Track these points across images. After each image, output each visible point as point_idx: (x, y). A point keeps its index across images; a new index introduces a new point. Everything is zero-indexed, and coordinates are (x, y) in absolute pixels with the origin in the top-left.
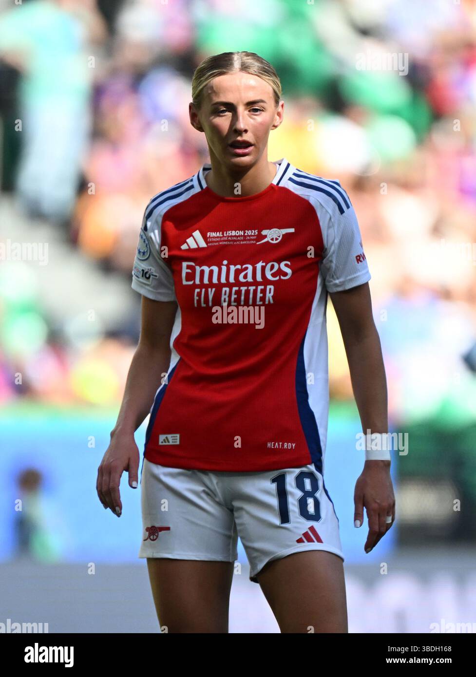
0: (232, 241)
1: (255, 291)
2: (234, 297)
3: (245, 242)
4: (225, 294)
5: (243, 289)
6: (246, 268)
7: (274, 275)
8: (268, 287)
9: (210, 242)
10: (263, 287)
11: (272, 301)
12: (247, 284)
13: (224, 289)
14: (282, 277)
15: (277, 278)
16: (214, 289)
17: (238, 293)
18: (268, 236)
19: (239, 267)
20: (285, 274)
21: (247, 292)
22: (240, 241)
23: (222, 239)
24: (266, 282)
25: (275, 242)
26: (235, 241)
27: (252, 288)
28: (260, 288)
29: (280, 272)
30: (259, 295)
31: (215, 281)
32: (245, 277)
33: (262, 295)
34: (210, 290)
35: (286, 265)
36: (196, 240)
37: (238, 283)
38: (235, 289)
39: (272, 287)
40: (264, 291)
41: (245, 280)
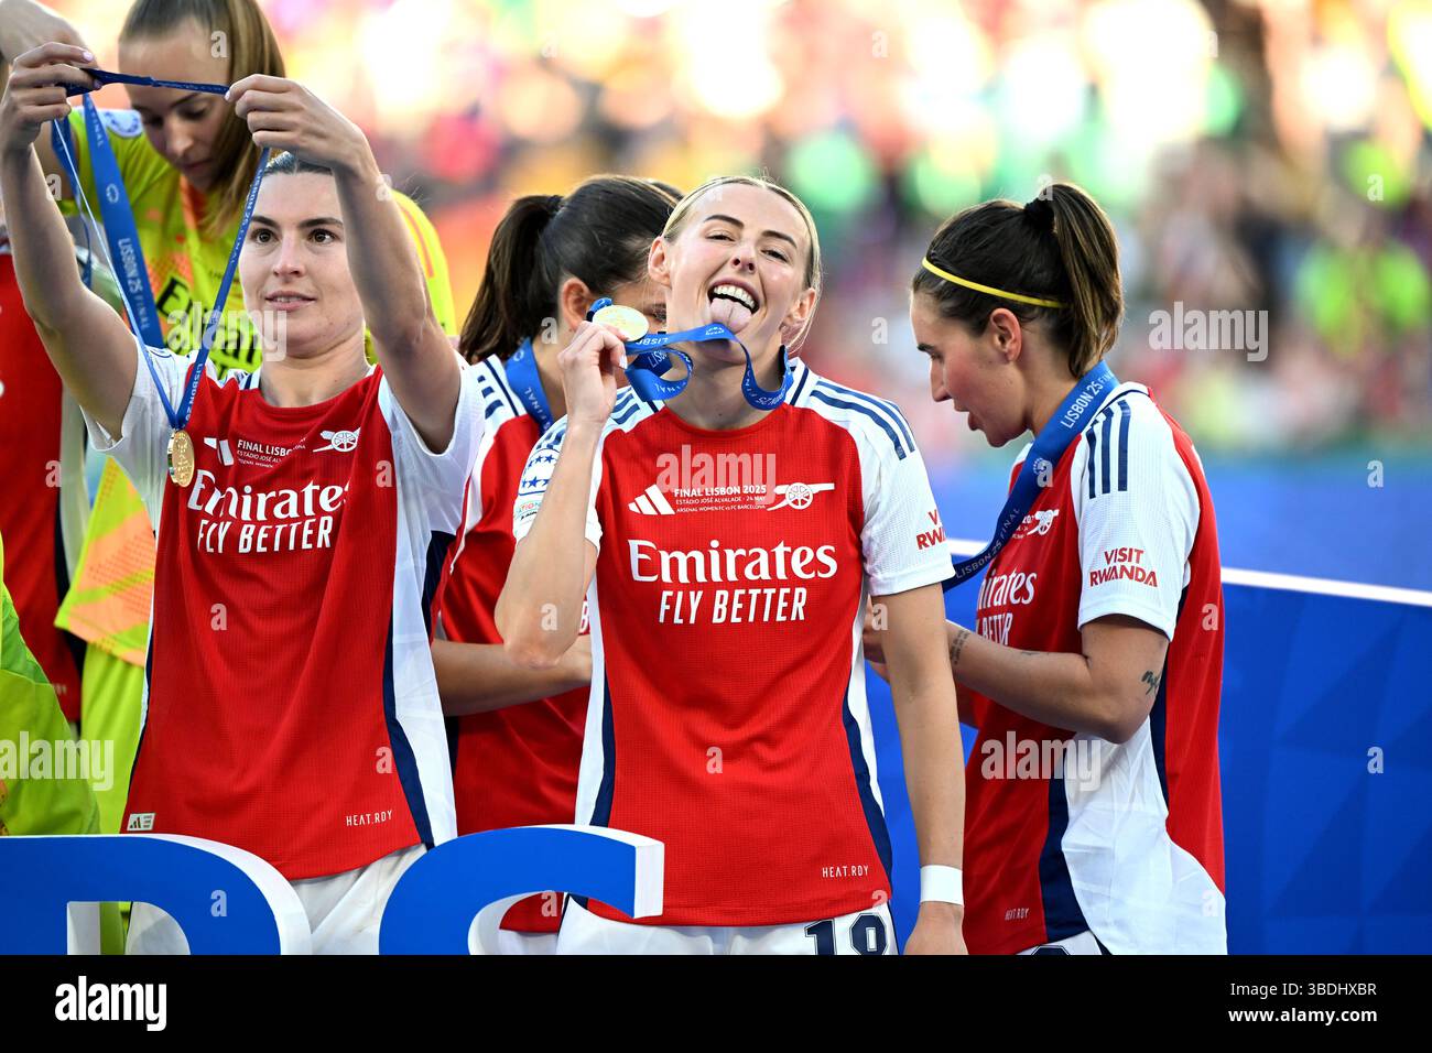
0: (721, 504)
1: (775, 598)
2: (737, 606)
3: (746, 507)
4: (721, 602)
5: (754, 592)
6: (757, 555)
7: (806, 569)
8: (798, 590)
9: (680, 506)
10: (788, 590)
11: (802, 617)
12: (761, 584)
13: (719, 593)
14: (820, 575)
15: (812, 575)
16: (700, 593)
17: (745, 599)
18: (787, 496)
19: (742, 552)
20: (826, 569)
21: (761, 598)
22: (738, 503)
23: (703, 501)
24: (793, 581)
25: (800, 507)
26: (726, 504)
27: (769, 592)
28: (784, 591)
29: (816, 565)
30: (782, 604)
31: (701, 577)
32: (756, 570)
33: (786, 604)
34: (692, 594)
35: (827, 552)
36: (652, 502)
37: (743, 582)
38: (738, 593)
39: (804, 591)
40: (789, 598)
41: (756, 578)
